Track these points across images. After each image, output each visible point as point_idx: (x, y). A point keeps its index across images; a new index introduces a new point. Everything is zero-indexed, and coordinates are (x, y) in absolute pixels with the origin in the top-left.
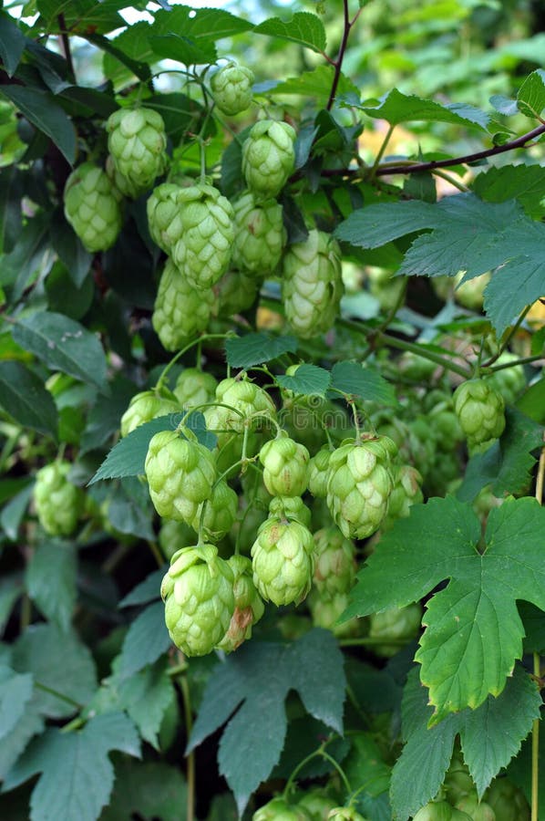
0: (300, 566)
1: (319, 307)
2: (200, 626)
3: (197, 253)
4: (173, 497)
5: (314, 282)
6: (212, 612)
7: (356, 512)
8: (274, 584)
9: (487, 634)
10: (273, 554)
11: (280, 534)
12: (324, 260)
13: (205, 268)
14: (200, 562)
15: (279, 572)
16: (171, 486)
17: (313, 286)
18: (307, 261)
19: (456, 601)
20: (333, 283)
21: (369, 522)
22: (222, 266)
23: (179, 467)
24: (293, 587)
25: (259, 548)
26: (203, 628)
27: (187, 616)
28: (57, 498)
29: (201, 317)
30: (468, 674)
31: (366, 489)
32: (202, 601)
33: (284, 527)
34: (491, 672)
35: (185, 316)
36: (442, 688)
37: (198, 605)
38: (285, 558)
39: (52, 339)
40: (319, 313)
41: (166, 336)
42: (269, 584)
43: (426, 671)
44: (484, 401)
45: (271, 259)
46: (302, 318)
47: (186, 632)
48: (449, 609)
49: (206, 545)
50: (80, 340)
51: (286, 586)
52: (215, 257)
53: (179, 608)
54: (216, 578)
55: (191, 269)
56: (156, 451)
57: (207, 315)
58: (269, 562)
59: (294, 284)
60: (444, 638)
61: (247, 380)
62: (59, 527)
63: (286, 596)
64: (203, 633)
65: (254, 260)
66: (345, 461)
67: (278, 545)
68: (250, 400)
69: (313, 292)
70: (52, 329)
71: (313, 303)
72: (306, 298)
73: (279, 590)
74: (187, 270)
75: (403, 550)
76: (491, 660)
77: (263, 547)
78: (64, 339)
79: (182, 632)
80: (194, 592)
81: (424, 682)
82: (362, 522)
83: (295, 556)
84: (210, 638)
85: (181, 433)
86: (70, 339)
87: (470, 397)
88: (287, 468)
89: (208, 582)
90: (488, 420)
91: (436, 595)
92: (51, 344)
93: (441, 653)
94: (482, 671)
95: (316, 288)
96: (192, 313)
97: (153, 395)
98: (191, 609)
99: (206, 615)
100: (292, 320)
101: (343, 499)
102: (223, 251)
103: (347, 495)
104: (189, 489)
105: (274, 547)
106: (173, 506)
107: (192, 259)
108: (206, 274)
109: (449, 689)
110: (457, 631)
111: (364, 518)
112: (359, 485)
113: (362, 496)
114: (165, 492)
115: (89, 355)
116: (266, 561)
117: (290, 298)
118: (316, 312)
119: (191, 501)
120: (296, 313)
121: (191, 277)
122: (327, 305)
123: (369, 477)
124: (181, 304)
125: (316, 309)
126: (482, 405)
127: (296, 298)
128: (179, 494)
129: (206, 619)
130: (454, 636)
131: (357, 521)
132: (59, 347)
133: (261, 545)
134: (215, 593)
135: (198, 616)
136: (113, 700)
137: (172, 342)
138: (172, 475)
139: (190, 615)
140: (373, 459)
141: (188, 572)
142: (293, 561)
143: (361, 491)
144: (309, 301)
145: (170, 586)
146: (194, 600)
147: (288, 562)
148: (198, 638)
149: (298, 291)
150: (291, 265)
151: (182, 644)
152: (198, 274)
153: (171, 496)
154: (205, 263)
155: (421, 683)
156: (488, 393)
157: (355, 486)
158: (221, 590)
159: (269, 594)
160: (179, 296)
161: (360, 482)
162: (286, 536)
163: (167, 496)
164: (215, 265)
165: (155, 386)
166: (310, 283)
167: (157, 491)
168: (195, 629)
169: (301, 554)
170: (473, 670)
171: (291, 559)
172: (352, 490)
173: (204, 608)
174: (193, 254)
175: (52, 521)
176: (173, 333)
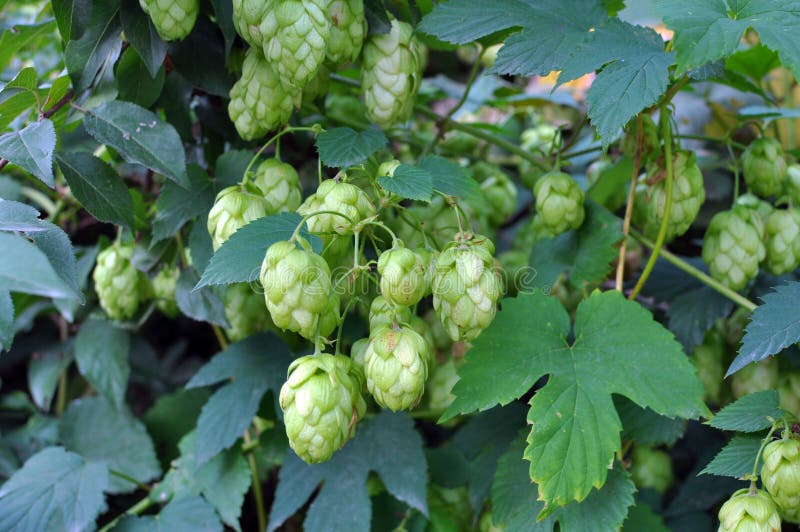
0: (418, 373)
1: (401, 99)
2: (323, 436)
3: (293, 52)
4: (292, 309)
5: (396, 74)
6: (335, 422)
7: (467, 317)
8: (392, 391)
9: (587, 428)
10: (391, 361)
11: (396, 341)
12: (405, 51)
13: (301, 67)
14: (319, 372)
15: (397, 380)
16: (291, 298)
17: (395, 77)
18: (388, 53)
19: (556, 397)
20: (414, 74)
21: (479, 326)
22: (318, 65)
23: (298, 280)
24: (410, 393)
25: (375, 355)
26: (325, 438)
27: (310, 427)
28: (120, 282)
29: (285, 110)
30: (573, 469)
31: (476, 294)
32: (326, 411)
33: (399, 334)
34: (594, 465)
35: (269, 109)
36: (551, 483)
37: (321, 416)
38: (403, 366)
39: (127, 130)
40: (400, 104)
41: (243, 125)
42: (387, 391)
43: (535, 468)
44: (567, 195)
45: (353, 51)
46: (383, 109)
47: (309, 442)
48: (550, 406)
49: (324, 355)
50: (154, 130)
51: (404, 393)
52: (311, 57)
53: (301, 419)
54: (337, 388)
55: (287, 68)
56: (274, 263)
57: (291, 108)
58: (387, 370)
59: (375, 75)
60: (550, 435)
61: (347, 182)
62: (122, 310)
63: (403, 401)
64: (326, 443)
65: (337, 52)
66: (454, 265)
67: (395, 353)
68: (352, 203)
69: (394, 84)
70: (125, 119)
71: (394, 95)
72: (387, 89)
73: (396, 397)
74: (281, 68)
75: (498, 345)
76: (593, 454)
77: (379, 354)
78: (138, 130)
79: (304, 442)
80: (316, 403)
81: (533, 479)
82: (471, 326)
83: (412, 364)
84: (332, 447)
85: (296, 242)
86: (144, 129)
87: (552, 190)
88: (406, 278)
89: (331, 393)
90: (570, 213)
91: (538, 392)
92: (126, 135)
93: (547, 450)
94: (586, 466)
95: (398, 79)
96: (277, 107)
97: (239, 190)
98: (315, 420)
99: (329, 426)
100: (372, 111)
101: (454, 304)
102: (319, 50)
103: (458, 299)
104: (309, 301)
105: (391, 355)
106: (291, 317)
107: (288, 58)
108: (301, 74)
109: (557, 484)
110: (560, 428)
111: (474, 322)
112: (469, 291)
113: (472, 301)
114: (284, 304)
115: (166, 147)
116: (384, 368)
117: (371, 89)
118: (397, 104)
119: (310, 312)
120: (377, 104)
121: (286, 75)
122: (408, 96)
123: (478, 282)
124: (265, 97)
125: (397, 100)
126: (565, 199)
127: (378, 91)
128: (299, 305)
129: (330, 429)
130: (558, 433)
131: (468, 326)
132: (133, 138)
133: (376, 352)
134: (337, 403)
135: (322, 426)
136: (186, 482)
137: (249, 133)
138: (291, 288)
139: (313, 425)
140: (481, 263)
141: (310, 382)
142: (411, 368)
143: (471, 296)
144: (392, 93)
145: (291, 397)
146: (317, 412)
147: (405, 371)
148: (320, 447)
149: (378, 82)
150: (371, 56)
151: (304, 454)
152: (294, 73)
153: (289, 307)
154: (301, 62)
155: (530, 480)
156: (570, 187)
157: (466, 292)
158: (342, 400)
159: (387, 401)
160: (264, 89)
161: (471, 287)
162: (402, 344)
163: (286, 307)
164: (312, 64)
165: (241, 181)
166: (392, 74)
167: (276, 303)
168: (318, 439)
169: (418, 360)
170: (578, 465)
171: (408, 367)
172: (461, 296)
173: (327, 417)
174: (289, 53)
175: (114, 305)
176: (250, 124)
